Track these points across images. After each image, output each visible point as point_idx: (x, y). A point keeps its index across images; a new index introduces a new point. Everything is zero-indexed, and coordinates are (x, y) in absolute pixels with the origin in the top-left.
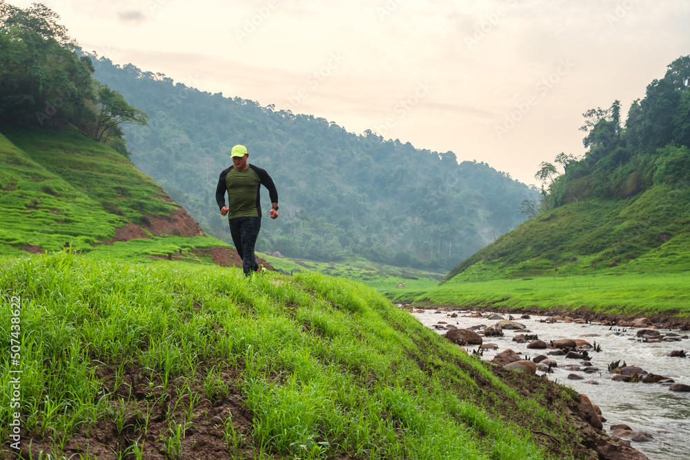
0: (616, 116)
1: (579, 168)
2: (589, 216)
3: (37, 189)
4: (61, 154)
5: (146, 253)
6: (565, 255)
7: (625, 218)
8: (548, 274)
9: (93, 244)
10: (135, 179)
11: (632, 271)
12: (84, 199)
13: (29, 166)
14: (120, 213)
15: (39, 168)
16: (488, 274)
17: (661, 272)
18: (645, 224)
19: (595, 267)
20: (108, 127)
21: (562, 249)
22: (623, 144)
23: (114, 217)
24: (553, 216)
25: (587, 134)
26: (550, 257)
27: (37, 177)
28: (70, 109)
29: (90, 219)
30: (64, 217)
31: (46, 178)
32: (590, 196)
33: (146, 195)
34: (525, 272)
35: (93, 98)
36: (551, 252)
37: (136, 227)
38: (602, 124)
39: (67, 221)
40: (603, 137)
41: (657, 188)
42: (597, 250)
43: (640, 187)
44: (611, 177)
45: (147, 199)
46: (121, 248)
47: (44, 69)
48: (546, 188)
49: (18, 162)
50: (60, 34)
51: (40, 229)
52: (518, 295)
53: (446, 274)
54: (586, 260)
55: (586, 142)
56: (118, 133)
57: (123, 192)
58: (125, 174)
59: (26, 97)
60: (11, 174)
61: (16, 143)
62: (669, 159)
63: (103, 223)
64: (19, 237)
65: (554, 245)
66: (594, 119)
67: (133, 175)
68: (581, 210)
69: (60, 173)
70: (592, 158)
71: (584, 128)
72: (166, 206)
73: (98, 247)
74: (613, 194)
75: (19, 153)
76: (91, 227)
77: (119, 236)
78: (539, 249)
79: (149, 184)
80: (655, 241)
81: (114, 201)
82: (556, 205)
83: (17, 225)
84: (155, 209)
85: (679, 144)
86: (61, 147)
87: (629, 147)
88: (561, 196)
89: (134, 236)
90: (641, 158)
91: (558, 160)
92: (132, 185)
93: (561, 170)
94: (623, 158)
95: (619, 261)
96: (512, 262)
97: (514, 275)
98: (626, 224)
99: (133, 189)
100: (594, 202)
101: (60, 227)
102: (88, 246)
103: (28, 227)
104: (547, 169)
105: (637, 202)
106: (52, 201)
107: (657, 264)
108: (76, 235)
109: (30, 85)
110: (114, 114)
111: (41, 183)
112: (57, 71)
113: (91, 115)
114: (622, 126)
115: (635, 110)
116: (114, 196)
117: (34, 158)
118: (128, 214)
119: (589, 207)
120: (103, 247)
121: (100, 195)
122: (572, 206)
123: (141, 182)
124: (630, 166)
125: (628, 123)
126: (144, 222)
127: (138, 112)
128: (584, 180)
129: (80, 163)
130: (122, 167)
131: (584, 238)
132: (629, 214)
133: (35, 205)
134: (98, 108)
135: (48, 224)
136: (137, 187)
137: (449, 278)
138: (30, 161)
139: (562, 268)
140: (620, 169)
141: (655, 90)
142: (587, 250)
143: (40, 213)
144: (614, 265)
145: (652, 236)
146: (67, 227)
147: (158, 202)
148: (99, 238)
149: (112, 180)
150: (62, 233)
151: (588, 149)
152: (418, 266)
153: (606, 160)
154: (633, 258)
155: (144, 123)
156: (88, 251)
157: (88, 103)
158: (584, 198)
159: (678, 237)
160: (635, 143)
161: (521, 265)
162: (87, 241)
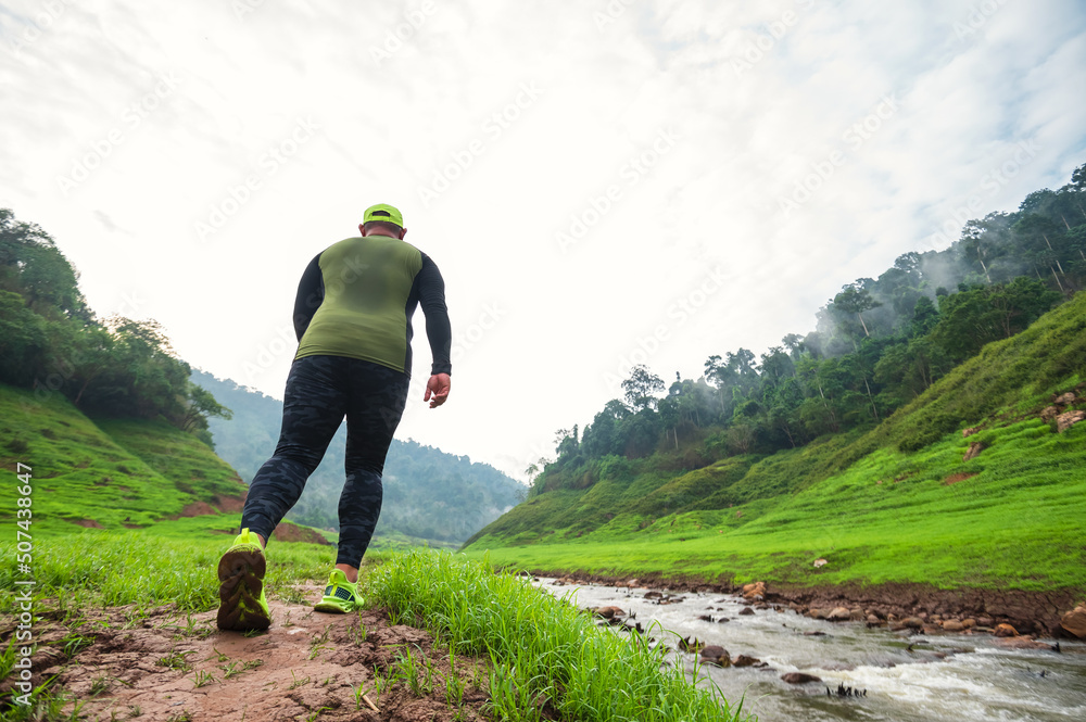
0: (576, 434)
1: (553, 468)
2: (560, 501)
3: (111, 468)
4: (146, 440)
5: (209, 528)
6: (546, 529)
7: (584, 503)
8: (536, 543)
9: (157, 519)
10: (213, 464)
11: (593, 540)
12: (158, 477)
13: (109, 447)
14: (192, 492)
15: (118, 450)
16: (493, 544)
17: (613, 541)
18: (597, 507)
19: (567, 537)
20: (195, 419)
21: (544, 525)
22: (581, 453)
23: (186, 495)
24: (537, 501)
25: (558, 445)
26: (536, 531)
27: (114, 458)
28: (161, 401)
29: (160, 496)
30: (130, 494)
31: (123, 459)
32: (560, 487)
33: (220, 477)
34: (520, 542)
35: (185, 395)
36: (538, 526)
37: (205, 504)
38: (567, 439)
39: (137, 498)
40: (568, 448)
41: (602, 483)
42: (567, 525)
43: (592, 482)
44: (574, 474)
45: (220, 480)
46: (184, 524)
47: (142, 368)
48: (532, 481)
49: (98, 444)
50: (166, 343)
51: (103, 504)
52: (523, 561)
53: (461, 544)
54: (561, 532)
55: (558, 450)
56: (204, 425)
57: (199, 474)
58: (204, 459)
59: (120, 389)
60: (86, 453)
61: (102, 427)
62: (609, 463)
63: (173, 500)
64: (75, 511)
65: (538, 522)
66: (562, 436)
67: (211, 460)
68: (555, 497)
69: (139, 455)
70: (562, 461)
71: (556, 442)
72: (238, 487)
73: (161, 522)
74: (576, 486)
75: (101, 436)
76: (160, 503)
77: (186, 512)
78: (529, 525)
79: (225, 468)
80: (605, 519)
81: (189, 482)
82: (539, 493)
83: (79, 500)
84: (227, 489)
85: (614, 454)
86: (147, 434)
87: (584, 455)
88: (542, 487)
89: (201, 513)
90: (592, 462)
91: (540, 462)
92: (209, 468)
93: (541, 469)
94: (580, 462)
95: (582, 533)
96: (510, 534)
97: (513, 544)
98: (585, 507)
99: (208, 472)
100: (563, 491)
101: (126, 503)
102: (151, 521)
103: (90, 502)
104: (532, 469)
105: (591, 492)
106: (124, 479)
107: (608, 535)
108: (141, 511)
109: (125, 379)
110: (203, 409)
111: (118, 463)
112: (155, 370)
113: (180, 409)
114: (580, 441)
115: (587, 432)
116: (189, 478)
117: (116, 442)
118: (200, 493)
119: (561, 495)
120: (166, 522)
121: (176, 476)
122: (548, 494)
123: (217, 466)
124: (585, 467)
125: (584, 439)
126: (215, 500)
127: (225, 409)
128: (556, 476)
129: (162, 448)
130: (203, 452)
131: (558, 516)
132: (586, 500)
133: (105, 482)
134: (189, 404)
135: (114, 500)
136: (214, 470)
137: (464, 547)
138: (111, 443)
139: (545, 538)
140: (579, 469)
141: (600, 419)
142: (561, 525)
143: (108, 489)
144: (579, 536)
145: (602, 515)
146: (132, 503)
147: (230, 483)
148: (165, 513)
149: (191, 463)
150: (126, 508)
151: (559, 455)
152: (441, 538)
153: (570, 463)
154: (591, 531)
155: (229, 418)
156: (150, 525)
157: (179, 398)
158: (557, 488)
159: (620, 516)
160: (588, 452)
161: (516, 536)
162: (151, 517)
